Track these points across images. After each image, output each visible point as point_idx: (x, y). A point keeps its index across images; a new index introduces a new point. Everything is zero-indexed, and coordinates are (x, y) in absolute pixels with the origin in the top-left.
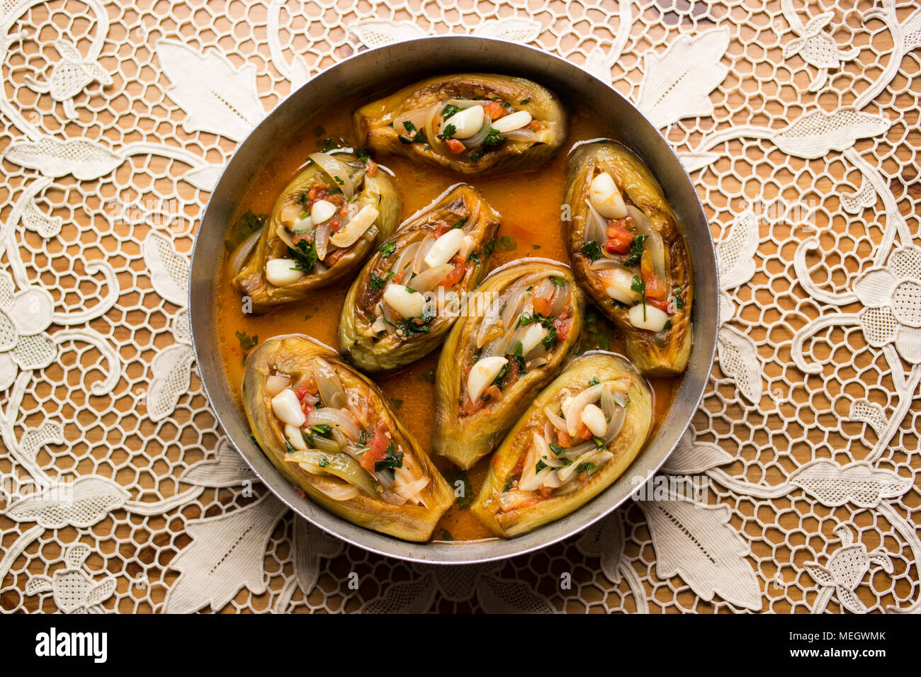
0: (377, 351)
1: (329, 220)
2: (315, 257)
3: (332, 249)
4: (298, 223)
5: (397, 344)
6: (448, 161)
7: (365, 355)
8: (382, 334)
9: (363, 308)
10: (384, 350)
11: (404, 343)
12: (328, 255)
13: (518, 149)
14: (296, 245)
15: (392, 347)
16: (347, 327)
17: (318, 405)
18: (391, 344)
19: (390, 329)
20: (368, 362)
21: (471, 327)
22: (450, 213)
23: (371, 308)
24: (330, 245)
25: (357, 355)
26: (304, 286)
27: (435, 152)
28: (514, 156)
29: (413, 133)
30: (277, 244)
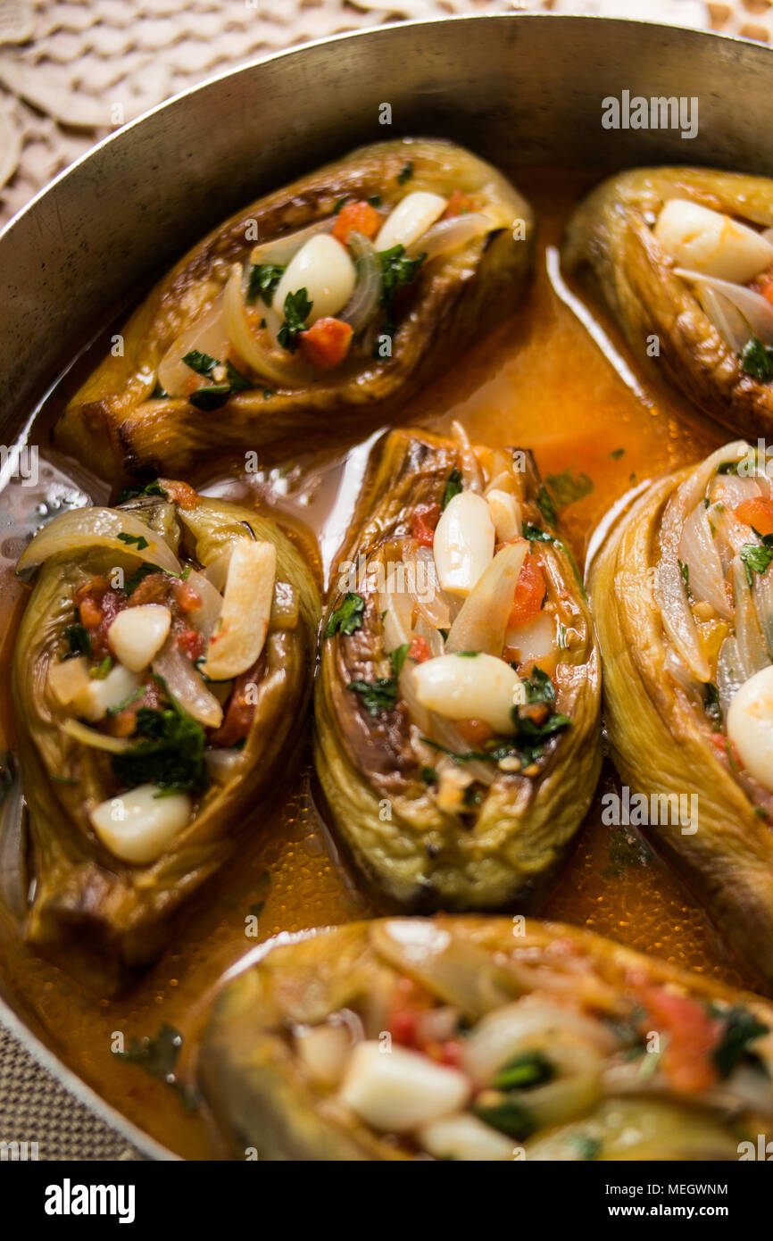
0: (488, 840)
1: (168, 640)
2: (198, 730)
3: (225, 689)
4: (105, 691)
5: (526, 792)
6: (331, 392)
7: (472, 867)
8: (475, 793)
9: (389, 768)
10: (506, 826)
11: (536, 781)
12: (226, 707)
13: (462, 268)
14: (133, 737)
15: (519, 808)
16: (382, 841)
17: (466, 1025)
18: (512, 802)
19: (484, 772)
20: (488, 880)
21: (655, 649)
22: (418, 479)
23: (406, 755)
24: (212, 685)
25: (449, 883)
26: (214, 818)
27: (293, 389)
28: (463, 291)
29: (219, 373)
30: (85, 766)
